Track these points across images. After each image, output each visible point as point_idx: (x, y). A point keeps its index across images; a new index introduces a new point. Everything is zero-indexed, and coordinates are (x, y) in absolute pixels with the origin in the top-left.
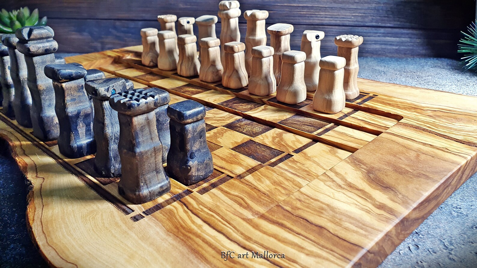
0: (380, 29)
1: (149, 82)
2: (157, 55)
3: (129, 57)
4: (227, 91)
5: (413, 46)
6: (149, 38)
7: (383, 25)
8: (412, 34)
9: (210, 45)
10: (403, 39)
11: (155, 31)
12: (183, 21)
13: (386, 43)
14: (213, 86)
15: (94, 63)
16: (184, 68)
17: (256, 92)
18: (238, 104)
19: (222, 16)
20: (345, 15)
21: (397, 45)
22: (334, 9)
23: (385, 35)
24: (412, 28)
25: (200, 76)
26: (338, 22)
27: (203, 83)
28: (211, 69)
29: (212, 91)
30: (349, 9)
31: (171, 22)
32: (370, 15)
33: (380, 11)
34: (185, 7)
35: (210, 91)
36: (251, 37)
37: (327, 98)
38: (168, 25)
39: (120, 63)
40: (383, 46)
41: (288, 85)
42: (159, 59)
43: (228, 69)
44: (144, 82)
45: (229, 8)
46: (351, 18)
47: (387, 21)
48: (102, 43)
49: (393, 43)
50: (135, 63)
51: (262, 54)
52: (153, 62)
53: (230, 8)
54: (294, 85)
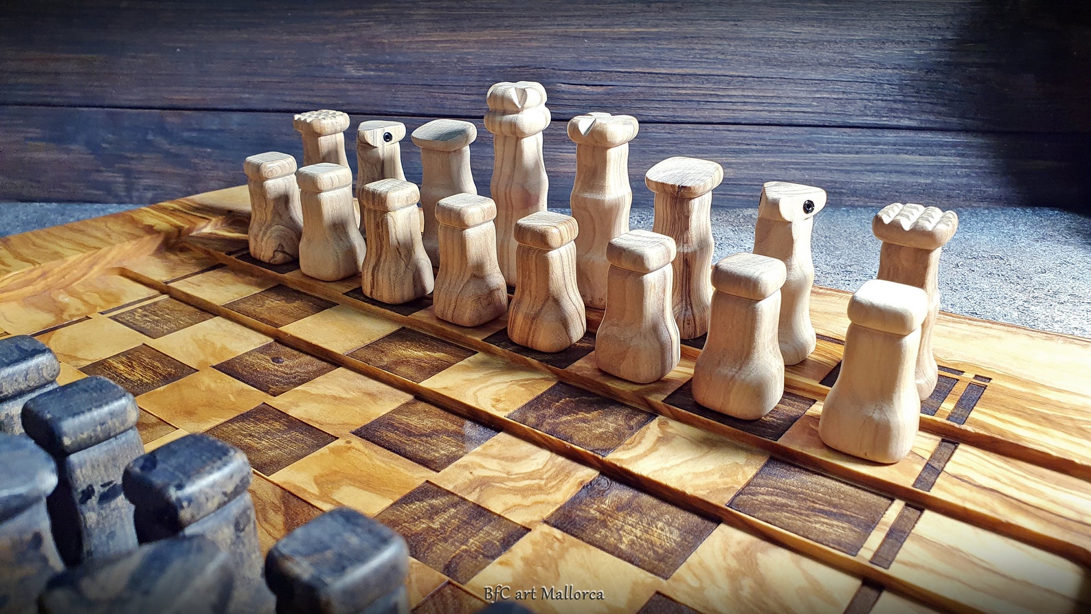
0: (887, 133)
1: (277, 326)
2: (298, 234)
3: (209, 228)
4: (525, 360)
5: (968, 176)
6: (269, 184)
7: (894, 123)
8: (967, 145)
9: (470, 221)
10: (945, 159)
11: (289, 162)
12: (373, 131)
13: (898, 168)
14: (479, 339)
15: (104, 256)
16: (386, 280)
17: (625, 370)
18: (574, 416)
19: (497, 128)
20: (795, 98)
21: (928, 175)
22: (766, 82)
23: (900, 148)
24: (966, 131)
25: (438, 307)
26: (777, 116)
27: (448, 328)
28: (472, 289)
29: (480, 356)
30: (805, 81)
31: (335, 132)
32: (859, 96)
33: (886, 86)
34: (363, 73)
35: (471, 358)
36: (587, 195)
37: (876, 416)
38: (325, 142)
39: (183, 250)
40: (895, 178)
41: (735, 361)
42: (302, 245)
43: (527, 292)
44: (263, 325)
45: (520, 107)
46: (809, 106)
47: (903, 111)
48: (128, 173)
49: (919, 170)
50: (230, 253)
51: (646, 263)
52: (284, 252)
53: (523, 107)
54: (756, 362)
